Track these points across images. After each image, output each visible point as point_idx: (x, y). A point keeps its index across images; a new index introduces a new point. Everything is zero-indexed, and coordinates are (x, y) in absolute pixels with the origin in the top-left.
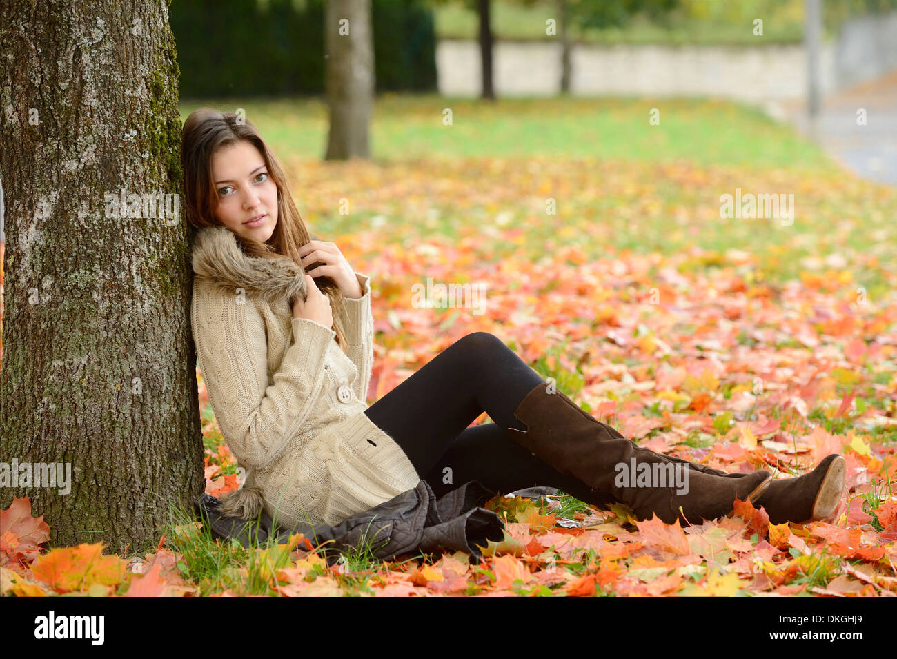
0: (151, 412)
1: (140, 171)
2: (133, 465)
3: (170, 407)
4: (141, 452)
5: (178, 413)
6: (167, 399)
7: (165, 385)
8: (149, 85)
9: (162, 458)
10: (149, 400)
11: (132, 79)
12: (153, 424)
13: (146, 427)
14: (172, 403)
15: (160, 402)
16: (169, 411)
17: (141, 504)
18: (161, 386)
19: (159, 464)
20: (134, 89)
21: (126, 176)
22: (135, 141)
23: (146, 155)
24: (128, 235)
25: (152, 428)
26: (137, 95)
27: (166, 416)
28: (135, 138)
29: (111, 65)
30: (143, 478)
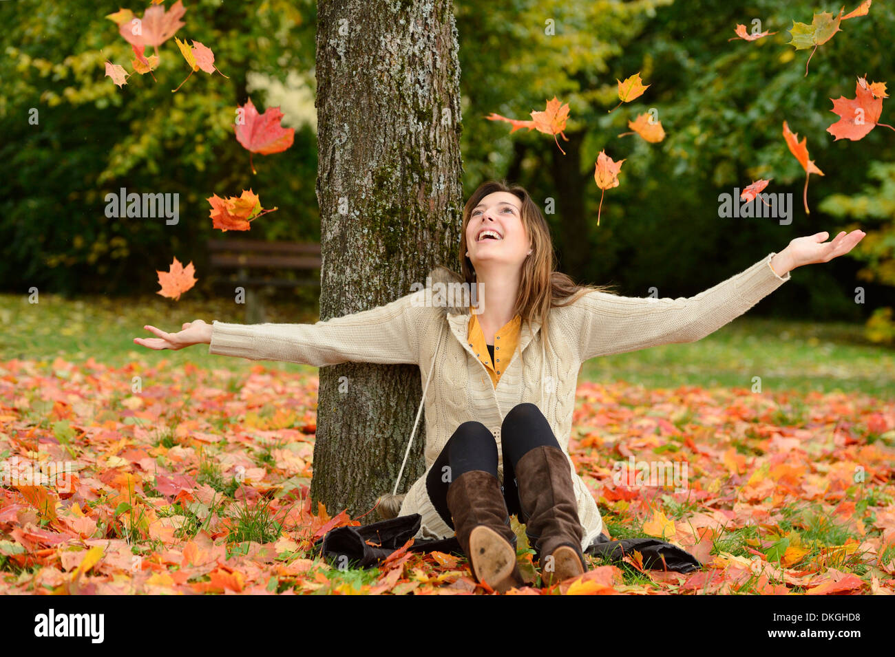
0: (355, 433)
1: (360, 243)
2: (338, 472)
3: (376, 434)
4: (345, 463)
5: (382, 439)
6: (373, 426)
7: (371, 414)
8: (374, 177)
9: (364, 472)
10: (355, 423)
11: (361, 171)
12: (357, 444)
13: (351, 445)
14: (378, 429)
15: (365, 427)
16: (374, 436)
17: (340, 505)
18: (366, 415)
19: (359, 477)
20: (362, 180)
21: (351, 246)
22: (358, 219)
23: (366, 231)
24: (348, 291)
25: (356, 446)
26: (363, 184)
27: (369, 439)
28: (357, 216)
29: (349, 161)
30: (344, 484)
